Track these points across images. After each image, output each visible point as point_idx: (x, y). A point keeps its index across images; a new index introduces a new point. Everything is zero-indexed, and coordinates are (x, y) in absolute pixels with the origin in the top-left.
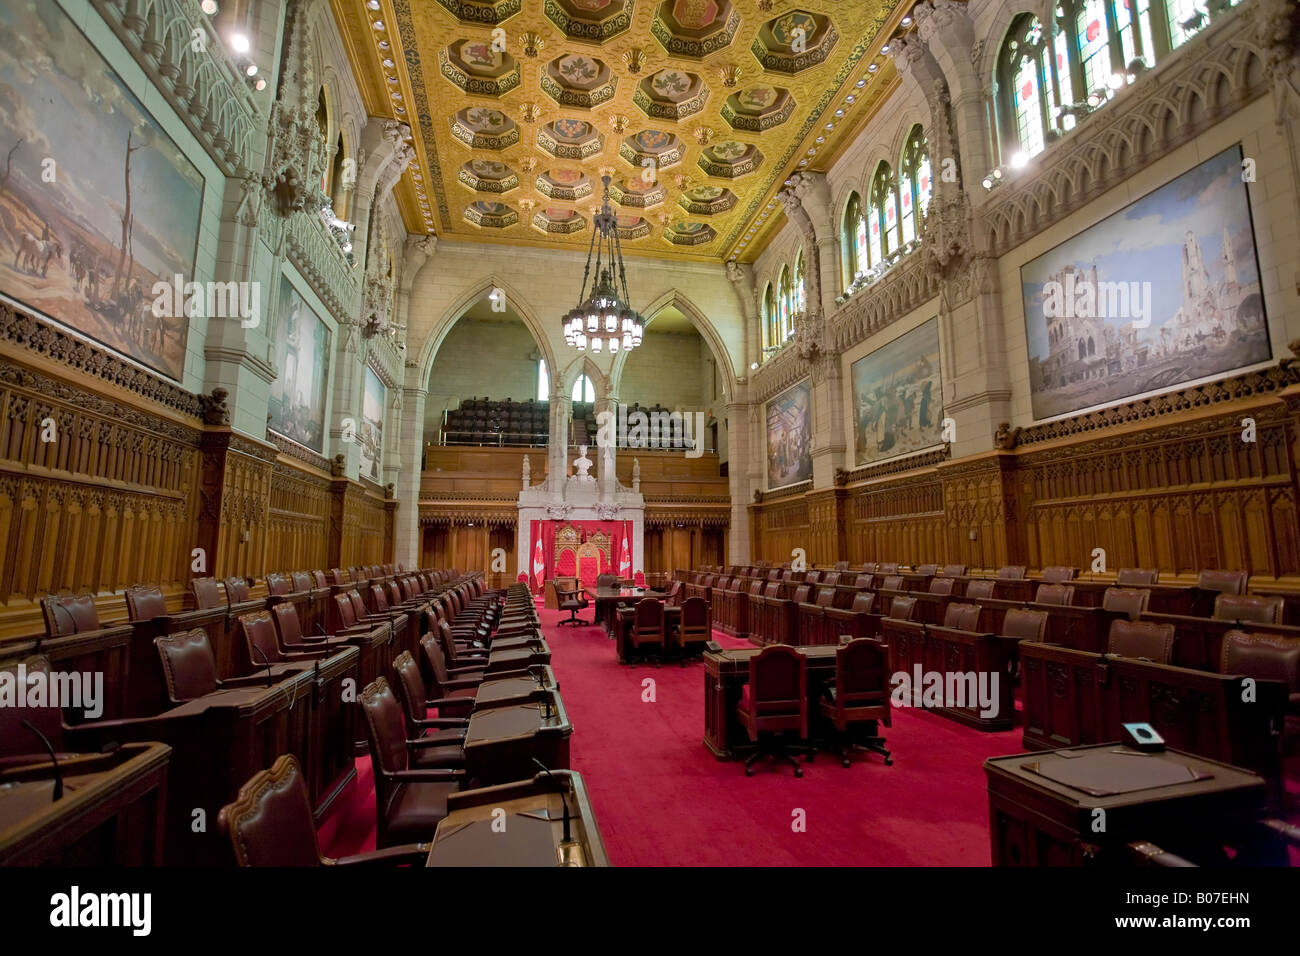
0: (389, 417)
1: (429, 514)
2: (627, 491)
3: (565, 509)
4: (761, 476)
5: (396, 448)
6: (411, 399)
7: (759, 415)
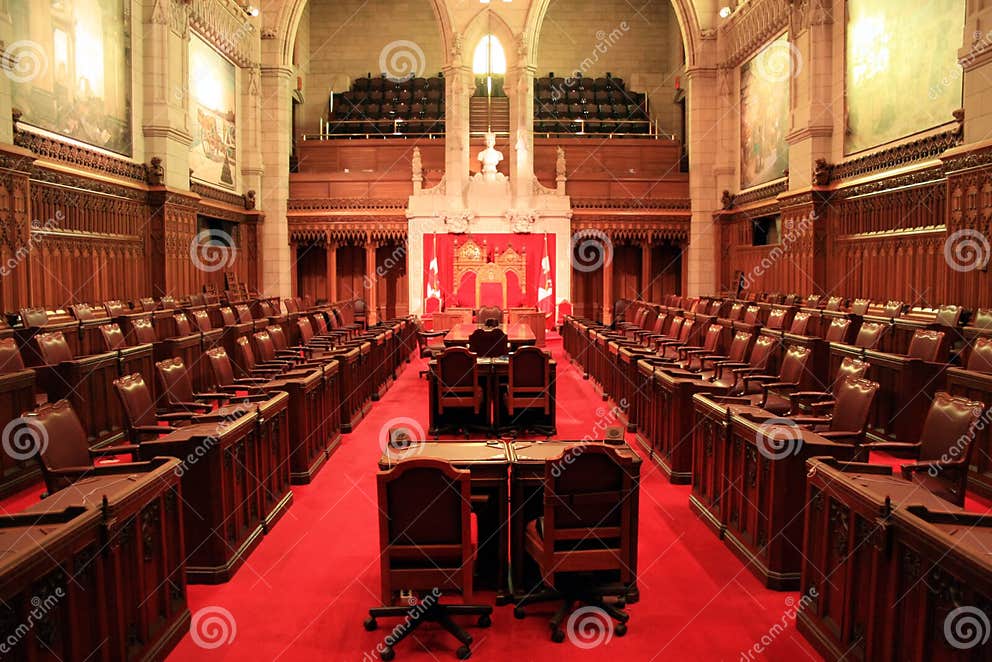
0: (244, 106)
1: (300, 228)
2: (549, 193)
3: (466, 218)
4: (732, 172)
5: (256, 146)
6: (271, 81)
7: (732, 83)
